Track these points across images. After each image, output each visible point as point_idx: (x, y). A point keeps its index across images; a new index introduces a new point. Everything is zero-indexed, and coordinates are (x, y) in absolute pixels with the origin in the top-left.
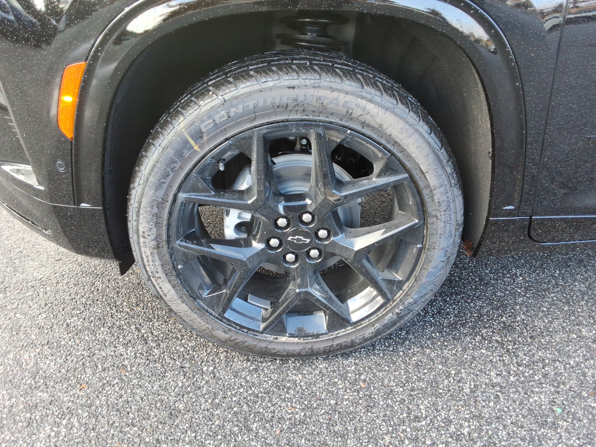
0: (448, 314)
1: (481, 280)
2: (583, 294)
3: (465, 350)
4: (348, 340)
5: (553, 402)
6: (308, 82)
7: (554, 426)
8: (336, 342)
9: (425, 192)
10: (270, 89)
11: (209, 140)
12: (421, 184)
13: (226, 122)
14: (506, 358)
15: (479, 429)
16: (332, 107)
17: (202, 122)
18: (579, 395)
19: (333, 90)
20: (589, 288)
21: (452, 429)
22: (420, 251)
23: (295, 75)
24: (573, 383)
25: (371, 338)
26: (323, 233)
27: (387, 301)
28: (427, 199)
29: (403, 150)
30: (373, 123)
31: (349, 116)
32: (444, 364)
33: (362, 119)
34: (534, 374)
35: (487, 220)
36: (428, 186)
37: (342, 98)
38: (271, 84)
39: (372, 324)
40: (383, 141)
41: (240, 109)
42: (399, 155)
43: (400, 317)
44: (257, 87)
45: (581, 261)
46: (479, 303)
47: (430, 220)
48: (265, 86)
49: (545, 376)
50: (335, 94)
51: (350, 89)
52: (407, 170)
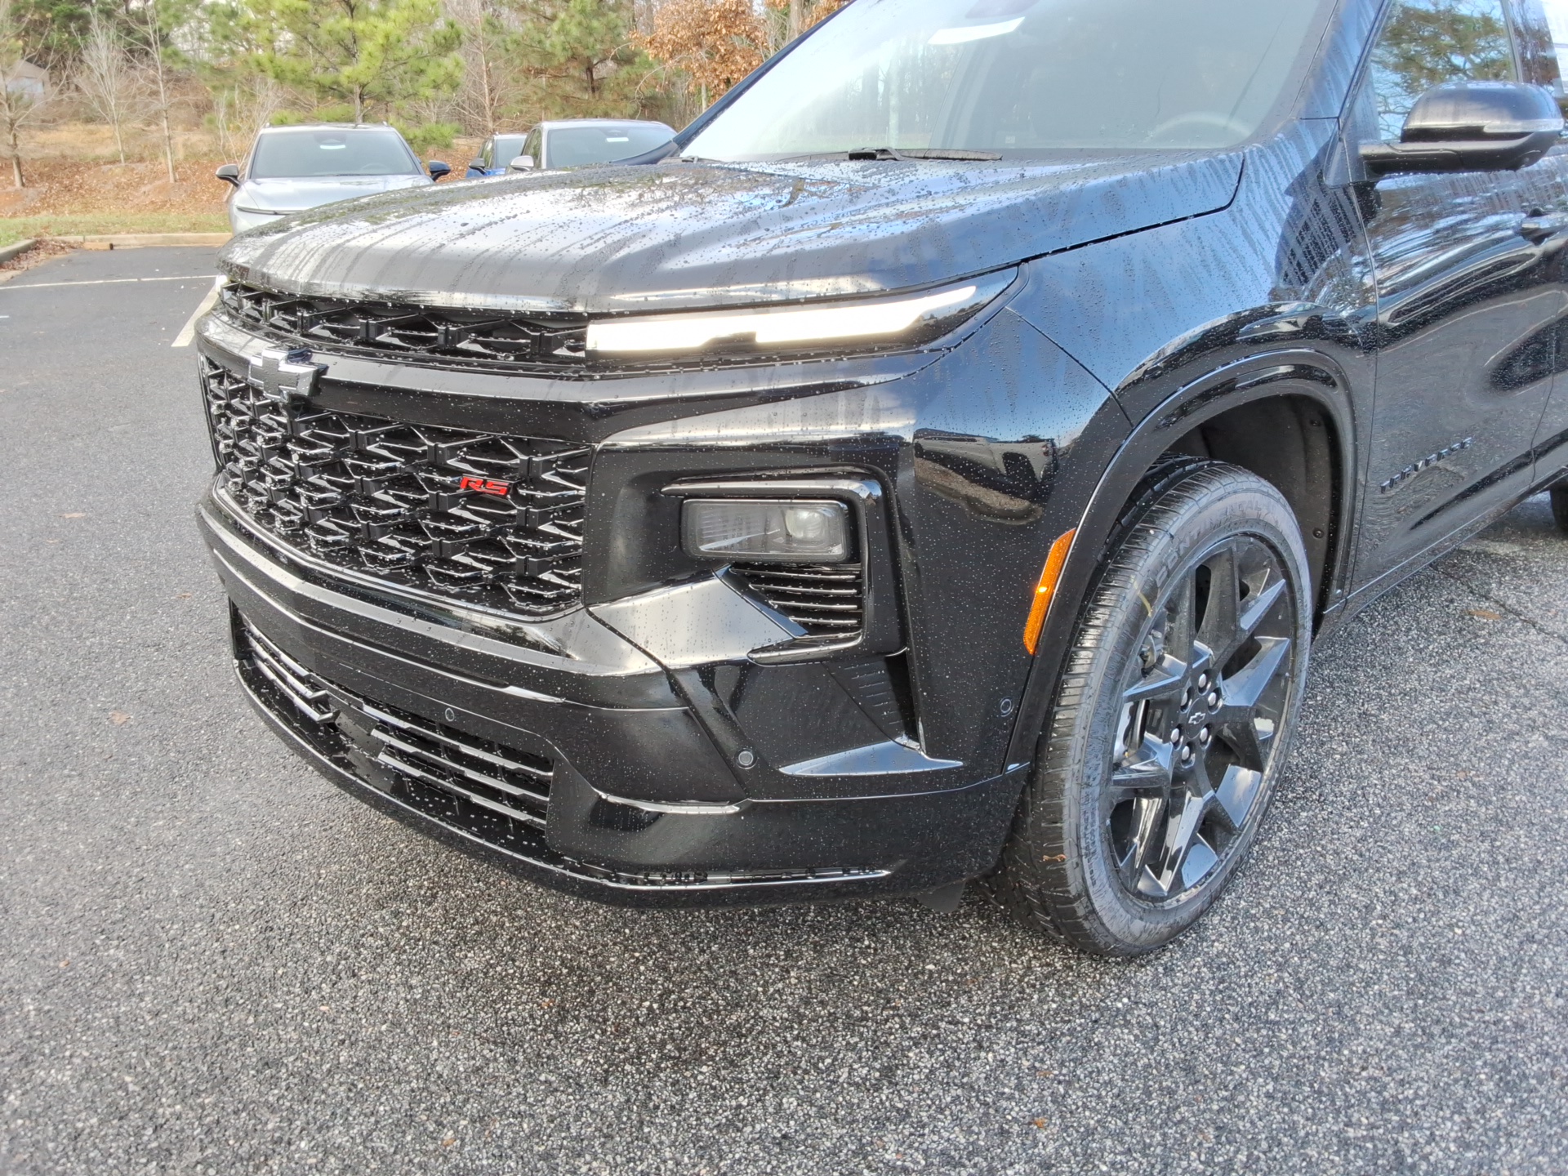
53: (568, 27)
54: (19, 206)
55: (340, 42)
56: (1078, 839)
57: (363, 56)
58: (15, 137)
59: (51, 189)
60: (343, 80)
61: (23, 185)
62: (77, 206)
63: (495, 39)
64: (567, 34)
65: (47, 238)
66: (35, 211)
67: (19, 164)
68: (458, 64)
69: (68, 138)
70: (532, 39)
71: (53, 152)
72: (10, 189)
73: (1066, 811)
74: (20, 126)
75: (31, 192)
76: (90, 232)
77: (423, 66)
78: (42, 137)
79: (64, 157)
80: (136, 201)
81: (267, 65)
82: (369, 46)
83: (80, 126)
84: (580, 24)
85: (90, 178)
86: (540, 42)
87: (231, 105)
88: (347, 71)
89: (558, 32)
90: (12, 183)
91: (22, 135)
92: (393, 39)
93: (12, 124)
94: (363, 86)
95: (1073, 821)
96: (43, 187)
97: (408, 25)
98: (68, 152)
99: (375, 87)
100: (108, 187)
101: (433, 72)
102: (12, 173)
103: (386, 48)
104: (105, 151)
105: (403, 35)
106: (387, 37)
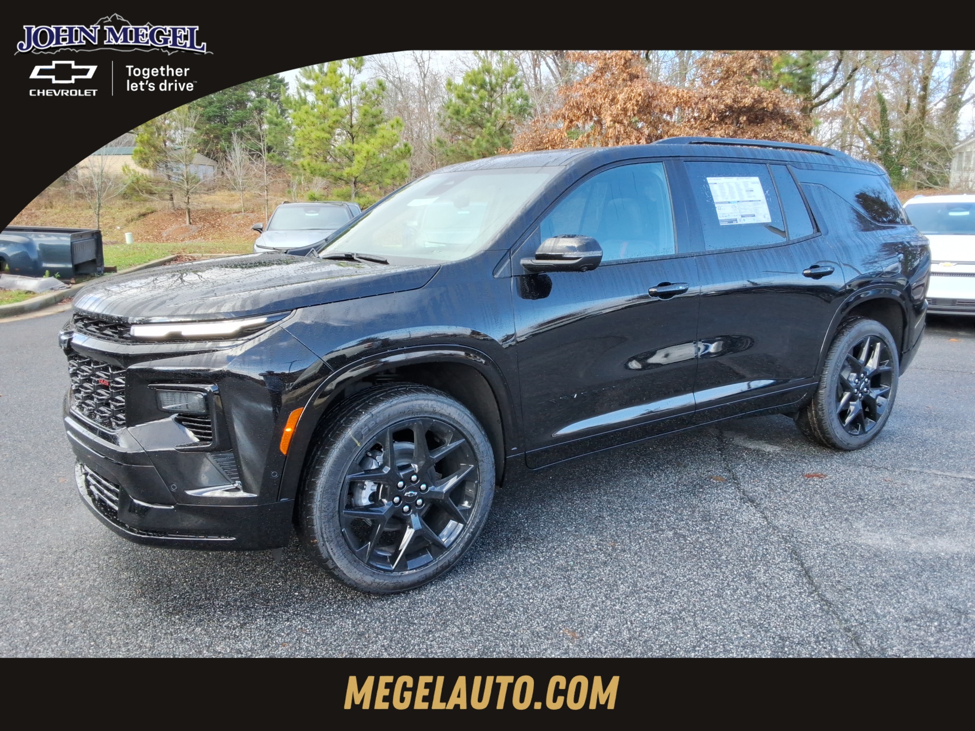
0: (489, 543)
1: (497, 522)
2: (560, 512)
3: (509, 556)
4: (446, 561)
5: (567, 562)
6: (413, 398)
7: (572, 569)
8: (440, 565)
9: (475, 447)
10: (396, 404)
11: (366, 439)
12: (473, 443)
13: (374, 427)
14: (534, 552)
15: (537, 582)
16: (426, 409)
17: (362, 428)
18: (579, 555)
19: (425, 400)
20: (561, 508)
21: (523, 586)
22: (477, 485)
23: (406, 396)
24: (573, 551)
25: (460, 555)
26: (423, 487)
27: (465, 524)
28: (476, 451)
29: (461, 426)
30: (446, 414)
31: (434, 412)
32: (502, 565)
33: (441, 412)
34: (552, 554)
35: (505, 459)
36: (476, 444)
37: (430, 403)
38: (395, 402)
39: (459, 545)
40: (452, 423)
41: (382, 418)
42: (460, 428)
43: (473, 534)
44: (389, 405)
45: (551, 496)
46: (504, 533)
47: (480, 464)
48: (392, 403)
49: (558, 553)
50: (426, 402)
51: (432, 398)
52: (464, 437)
53: (481, 143)
54: (187, 235)
55: (346, 154)
56: (322, 534)
57: (355, 162)
58: (189, 198)
59: (204, 226)
60: (345, 174)
61: (190, 223)
62: (216, 235)
63: (442, 150)
64: (480, 146)
65: (184, 254)
66: (194, 237)
67: (189, 212)
68: (405, 166)
69: (219, 199)
70: (462, 149)
71: (209, 206)
72: (183, 225)
73: (315, 521)
74: (192, 193)
75: (194, 227)
76: (206, 252)
77: (388, 167)
78: (206, 198)
79: (213, 209)
80: (247, 234)
81: (307, 167)
82: (358, 157)
83: (227, 193)
84: (488, 141)
85: (225, 221)
86: (466, 151)
87: (300, 183)
88: (347, 170)
89: (475, 146)
90: (185, 223)
91: (191, 196)
92: (371, 153)
93: (188, 192)
94: (356, 178)
95: (319, 526)
96: (200, 225)
97: (380, 146)
98: (216, 207)
99: (364, 177)
100: (234, 226)
101: (393, 171)
102: (185, 217)
103: (367, 158)
104: (236, 206)
105: (377, 153)
106: (368, 153)
